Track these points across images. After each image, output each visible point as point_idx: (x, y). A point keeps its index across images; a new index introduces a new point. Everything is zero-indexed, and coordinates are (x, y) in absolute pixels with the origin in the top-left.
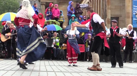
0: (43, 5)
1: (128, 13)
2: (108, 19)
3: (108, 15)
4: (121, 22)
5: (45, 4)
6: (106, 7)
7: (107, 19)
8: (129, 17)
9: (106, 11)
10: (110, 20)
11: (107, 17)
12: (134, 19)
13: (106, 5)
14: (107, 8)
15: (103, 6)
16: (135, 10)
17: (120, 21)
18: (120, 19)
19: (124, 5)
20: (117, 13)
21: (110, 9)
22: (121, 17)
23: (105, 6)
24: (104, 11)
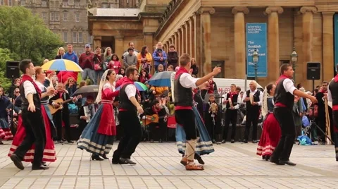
0: (98, 42)
1: (240, 54)
2: (208, 65)
3: (206, 57)
4: (229, 68)
5: (101, 38)
6: (203, 45)
7: (205, 64)
8: (240, 61)
9: (203, 51)
10: (210, 67)
11: (206, 61)
12: (250, 63)
13: (203, 42)
14: (205, 46)
15: (199, 43)
16: (251, 49)
17: (227, 67)
18: (227, 63)
19: (233, 41)
20: (221, 54)
21: (211, 47)
22: (228, 59)
23: (201, 43)
24: (200, 51)
